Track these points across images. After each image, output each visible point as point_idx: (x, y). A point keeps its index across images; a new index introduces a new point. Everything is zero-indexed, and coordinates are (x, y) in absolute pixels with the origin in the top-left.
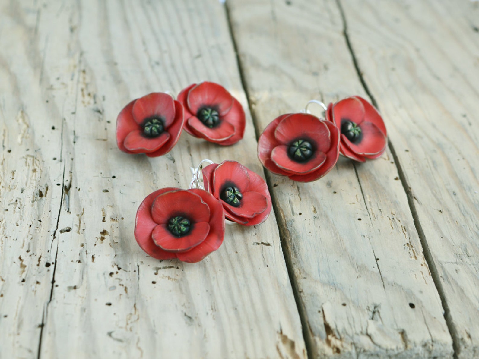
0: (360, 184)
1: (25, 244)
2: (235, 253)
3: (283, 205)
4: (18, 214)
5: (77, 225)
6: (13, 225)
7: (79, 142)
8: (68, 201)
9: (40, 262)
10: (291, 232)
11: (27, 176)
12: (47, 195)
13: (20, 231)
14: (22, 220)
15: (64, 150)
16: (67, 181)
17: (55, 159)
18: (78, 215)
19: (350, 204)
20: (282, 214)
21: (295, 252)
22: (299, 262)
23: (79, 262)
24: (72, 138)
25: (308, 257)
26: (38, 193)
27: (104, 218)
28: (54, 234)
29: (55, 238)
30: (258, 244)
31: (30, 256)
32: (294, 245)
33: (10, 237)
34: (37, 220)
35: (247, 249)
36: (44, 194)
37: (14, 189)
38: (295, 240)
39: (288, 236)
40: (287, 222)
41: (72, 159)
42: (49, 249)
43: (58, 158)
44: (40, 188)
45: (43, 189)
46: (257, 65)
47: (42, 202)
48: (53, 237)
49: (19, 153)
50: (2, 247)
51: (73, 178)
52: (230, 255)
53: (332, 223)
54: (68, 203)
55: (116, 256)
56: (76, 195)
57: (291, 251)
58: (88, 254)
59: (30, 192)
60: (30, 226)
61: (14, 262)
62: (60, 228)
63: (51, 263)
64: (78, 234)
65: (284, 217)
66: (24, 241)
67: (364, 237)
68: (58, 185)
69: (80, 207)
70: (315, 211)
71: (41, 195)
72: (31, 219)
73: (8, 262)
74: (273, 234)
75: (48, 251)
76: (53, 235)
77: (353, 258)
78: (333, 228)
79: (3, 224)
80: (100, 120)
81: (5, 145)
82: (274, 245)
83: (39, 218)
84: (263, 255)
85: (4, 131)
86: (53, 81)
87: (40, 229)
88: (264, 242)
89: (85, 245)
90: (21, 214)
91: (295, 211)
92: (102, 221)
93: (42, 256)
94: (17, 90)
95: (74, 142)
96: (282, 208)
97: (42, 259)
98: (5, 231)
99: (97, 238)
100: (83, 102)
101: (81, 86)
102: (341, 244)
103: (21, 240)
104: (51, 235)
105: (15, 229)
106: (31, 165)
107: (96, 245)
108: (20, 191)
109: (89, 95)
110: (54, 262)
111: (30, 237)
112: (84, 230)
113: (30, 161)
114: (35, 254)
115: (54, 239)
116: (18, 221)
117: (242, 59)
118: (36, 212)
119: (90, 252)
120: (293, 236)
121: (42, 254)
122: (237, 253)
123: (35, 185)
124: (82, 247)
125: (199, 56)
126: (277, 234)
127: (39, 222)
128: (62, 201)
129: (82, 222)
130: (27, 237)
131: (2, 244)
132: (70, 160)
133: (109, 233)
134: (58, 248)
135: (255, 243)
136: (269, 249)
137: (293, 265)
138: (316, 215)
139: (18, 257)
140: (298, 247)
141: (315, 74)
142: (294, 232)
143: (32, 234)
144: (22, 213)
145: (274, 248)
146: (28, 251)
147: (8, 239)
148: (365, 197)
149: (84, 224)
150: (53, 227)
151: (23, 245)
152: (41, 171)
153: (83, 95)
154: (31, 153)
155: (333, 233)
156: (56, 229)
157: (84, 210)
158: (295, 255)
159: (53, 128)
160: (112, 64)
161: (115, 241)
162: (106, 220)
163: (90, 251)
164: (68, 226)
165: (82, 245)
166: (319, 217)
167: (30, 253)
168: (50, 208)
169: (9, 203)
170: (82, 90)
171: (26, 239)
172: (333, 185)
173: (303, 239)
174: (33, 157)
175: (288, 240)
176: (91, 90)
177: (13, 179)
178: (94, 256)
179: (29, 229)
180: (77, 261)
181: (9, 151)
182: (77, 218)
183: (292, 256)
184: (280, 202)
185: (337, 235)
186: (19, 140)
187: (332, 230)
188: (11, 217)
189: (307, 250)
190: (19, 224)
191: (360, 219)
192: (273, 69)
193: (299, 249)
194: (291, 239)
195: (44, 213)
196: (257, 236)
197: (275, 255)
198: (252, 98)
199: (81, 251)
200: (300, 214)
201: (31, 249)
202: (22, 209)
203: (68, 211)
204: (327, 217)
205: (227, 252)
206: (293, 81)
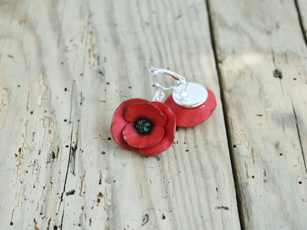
0: (301, 145)
1: (39, 207)
2: (200, 217)
3: (240, 167)
4: (35, 176)
5: (79, 188)
6: (31, 186)
7: (84, 103)
8: (73, 163)
9: (50, 225)
10: (245, 195)
11: (44, 138)
12: (58, 158)
13: (36, 194)
14: (38, 182)
15: (73, 112)
16: (74, 142)
17: (65, 121)
18: (81, 177)
19: (293, 166)
20: (239, 176)
21: (248, 217)
22: (251, 227)
23: (80, 225)
24: (79, 99)
25: (258, 222)
26: (52, 154)
27: (100, 180)
28: (62, 196)
29: (62, 200)
30: (219, 208)
31: (43, 218)
32: (247, 209)
33: (28, 199)
34: (49, 182)
35: (211, 213)
36: (56, 155)
37: (34, 150)
38: (248, 204)
39: (243, 198)
40: (243, 185)
41: (79, 121)
42: (57, 213)
43: (68, 120)
44: (53, 149)
45: (56, 150)
46: (224, 25)
47: (54, 164)
48: (60, 199)
49: (39, 114)
50: (21, 209)
51: (79, 140)
52: (196, 220)
53: (278, 186)
54: (73, 165)
55: (108, 219)
56: (80, 157)
57: (245, 214)
58: (87, 218)
59: (46, 154)
60: (44, 187)
61: (30, 225)
62: (66, 191)
63: (58, 226)
64: (80, 197)
65: (241, 179)
66: (38, 203)
67: (304, 201)
68: (67, 146)
69: (82, 169)
70: (265, 174)
71: (54, 157)
72: (45, 182)
73: (26, 225)
74: (231, 198)
75: (57, 214)
76: (61, 198)
77: (293, 223)
78: (279, 192)
79: (23, 185)
80: (101, 81)
81: (29, 106)
82: (231, 209)
83: (51, 180)
84: (222, 220)
85: (29, 92)
86: (68, 44)
87: (51, 192)
88: (224, 206)
89: (84, 208)
90: (38, 176)
91: (249, 174)
92: (99, 183)
93: (52, 219)
94: (40, 52)
95: (81, 104)
96: (239, 170)
97: (51, 222)
98: (24, 193)
99: (94, 201)
100: (89, 63)
101: (89, 47)
102: (285, 209)
103: (36, 202)
104: (60, 198)
105: (32, 191)
106: (47, 126)
107: (93, 208)
108: (38, 152)
109: (94, 56)
110: (60, 225)
111: (43, 199)
112: (84, 192)
113: (46, 123)
114: (46, 217)
115: (62, 202)
116: (35, 183)
117: (213, 17)
118: (49, 175)
119: (88, 216)
120: (247, 199)
121: (51, 217)
122: (202, 217)
123: (49, 146)
124: (82, 210)
125: (180, 16)
126: (234, 197)
127: (51, 184)
128: (69, 163)
129: (83, 184)
130: (41, 199)
131: (22, 206)
132: (77, 121)
133: (104, 196)
134: (64, 211)
135: (216, 207)
136: (227, 213)
137: (246, 229)
138: (265, 178)
139: (33, 219)
140: (251, 211)
141: (269, 33)
142: (248, 195)
143: (45, 196)
144: (38, 174)
145: (232, 212)
146: (41, 214)
147: (26, 201)
148: (305, 159)
149: (85, 186)
150: (61, 190)
151: (38, 208)
152: (55, 133)
153: (90, 56)
154: (47, 114)
155: (279, 197)
156: (63, 191)
157: (85, 172)
158: (248, 219)
159: (66, 90)
160: (113, 25)
161: (108, 205)
162: (102, 182)
163: (89, 214)
164: (73, 189)
165: (83, 208)
166: (268, 181)
167: (43, 216)
168: (60, 170)
169: (29, 165)
170: (89, 51)
171: (40, 202)
172: (280, 146)
173: (255, 204)
174: (49, 118)
175: (243, 203)
176: (96, 51)
177: (33, 140)
178: (91, 220)
179: (43, 192)
180: (78, 224)
181: (32, 113)
182: (80, 180)
183: (246, 220)
184: (237, 164)
185: (282, 199)
186: (39, 102)
187: (278, 194)
188: (30, 179)
189: (258, 215)
190: (36, 186)
191: (300, 183)
192: (236, 29)
193: (251, 213)
194: (245, 202)
195: (55, 175)
196: (219, 200)
197: (232, 220)
198: (219, 58)
199: (82, 215)
200: (253, 177)
201: (43, 212)
202: (39, 171)
203: (73, 174)
204: (274, 180)
205: (194, 216)
206: (252, 41)
